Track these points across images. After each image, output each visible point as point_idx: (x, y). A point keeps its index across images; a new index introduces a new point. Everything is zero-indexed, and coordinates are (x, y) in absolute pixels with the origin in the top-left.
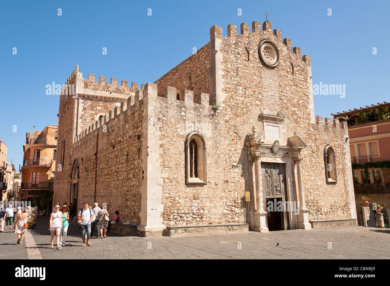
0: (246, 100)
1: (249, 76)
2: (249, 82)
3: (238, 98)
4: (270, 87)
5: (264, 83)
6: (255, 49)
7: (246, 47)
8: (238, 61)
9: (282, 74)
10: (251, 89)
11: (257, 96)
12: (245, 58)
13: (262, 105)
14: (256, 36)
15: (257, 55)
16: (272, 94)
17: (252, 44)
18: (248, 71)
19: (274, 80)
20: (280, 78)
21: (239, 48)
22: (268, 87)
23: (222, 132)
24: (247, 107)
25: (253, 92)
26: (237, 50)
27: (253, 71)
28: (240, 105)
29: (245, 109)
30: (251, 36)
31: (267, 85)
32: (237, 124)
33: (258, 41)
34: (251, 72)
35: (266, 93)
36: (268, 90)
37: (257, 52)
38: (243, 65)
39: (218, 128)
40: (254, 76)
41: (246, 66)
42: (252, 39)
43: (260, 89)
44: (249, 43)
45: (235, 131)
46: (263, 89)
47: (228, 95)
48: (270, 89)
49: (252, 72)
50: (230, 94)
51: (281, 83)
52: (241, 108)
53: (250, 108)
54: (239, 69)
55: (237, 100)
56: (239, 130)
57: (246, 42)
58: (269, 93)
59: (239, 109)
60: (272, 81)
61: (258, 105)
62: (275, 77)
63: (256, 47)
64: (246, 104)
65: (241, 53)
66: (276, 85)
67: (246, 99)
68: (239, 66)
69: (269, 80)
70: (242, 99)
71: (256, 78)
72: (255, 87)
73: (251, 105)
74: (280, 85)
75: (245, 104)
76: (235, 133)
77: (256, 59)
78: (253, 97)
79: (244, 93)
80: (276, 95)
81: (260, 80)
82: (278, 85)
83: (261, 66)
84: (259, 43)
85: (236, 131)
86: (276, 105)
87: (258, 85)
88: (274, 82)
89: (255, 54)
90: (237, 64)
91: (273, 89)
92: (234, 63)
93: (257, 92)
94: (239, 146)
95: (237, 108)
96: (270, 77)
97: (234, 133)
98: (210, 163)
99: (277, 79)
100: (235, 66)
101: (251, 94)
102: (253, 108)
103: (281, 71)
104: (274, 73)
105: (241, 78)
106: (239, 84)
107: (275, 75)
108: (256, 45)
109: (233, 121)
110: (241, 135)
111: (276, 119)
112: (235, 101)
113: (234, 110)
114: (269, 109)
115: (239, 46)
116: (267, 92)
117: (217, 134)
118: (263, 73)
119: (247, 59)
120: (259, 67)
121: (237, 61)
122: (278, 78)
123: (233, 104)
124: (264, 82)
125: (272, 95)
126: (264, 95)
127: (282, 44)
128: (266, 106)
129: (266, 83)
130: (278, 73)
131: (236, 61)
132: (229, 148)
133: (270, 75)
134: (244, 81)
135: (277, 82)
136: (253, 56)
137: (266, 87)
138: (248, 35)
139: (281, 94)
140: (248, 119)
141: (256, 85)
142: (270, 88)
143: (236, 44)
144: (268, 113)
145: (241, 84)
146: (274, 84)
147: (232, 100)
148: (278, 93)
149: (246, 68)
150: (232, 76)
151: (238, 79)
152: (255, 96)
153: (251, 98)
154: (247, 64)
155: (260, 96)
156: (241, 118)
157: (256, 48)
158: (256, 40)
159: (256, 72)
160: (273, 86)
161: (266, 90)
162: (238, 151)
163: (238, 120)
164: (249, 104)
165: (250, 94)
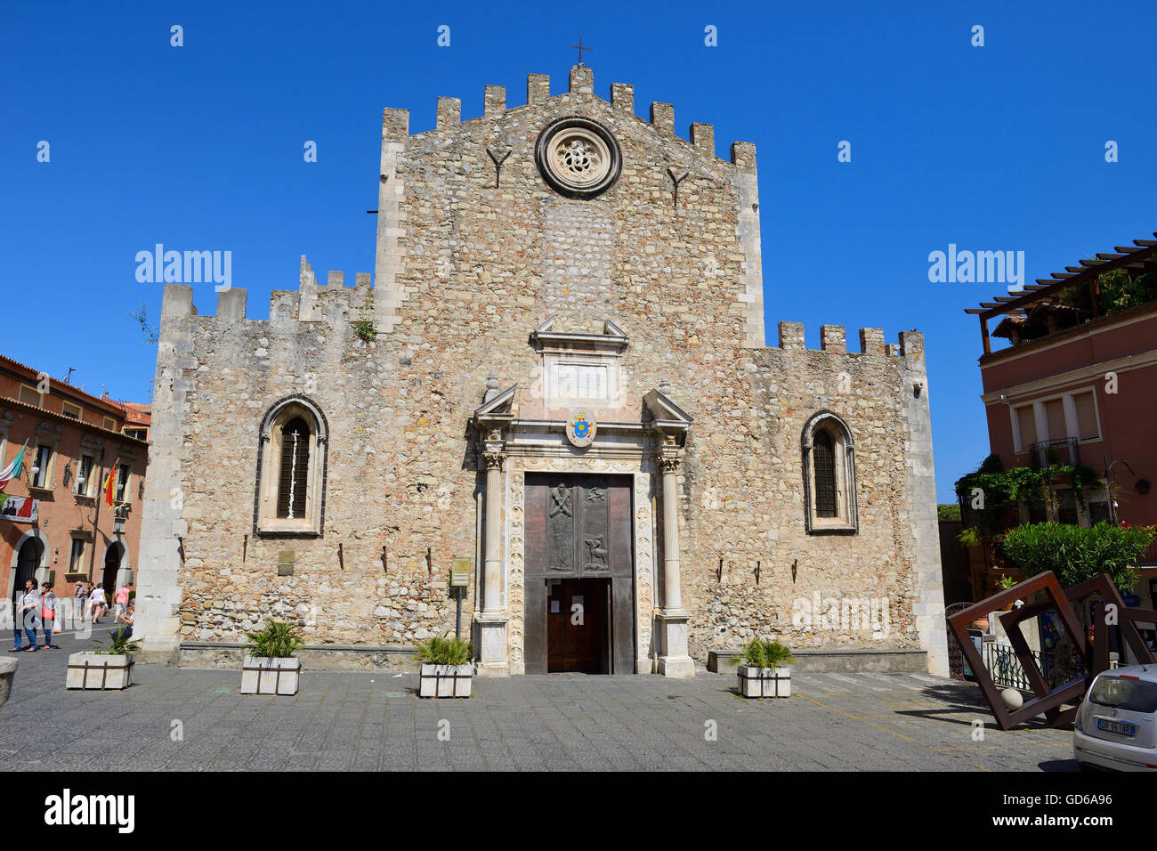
0: (483, 297)
1: (495, 229)
2: (496, 247)
3: (449, 295)
4: (576, 252)
5: (555, 244)
6: (525, 151)
7: (488, 151)
8: (458, 193)
9: (629, 208)
10: (500, 266)
11: (523, 284)
12: (483, 181)
13: (543, 306)
14: (530, 115)
15: (530, 167)
16: (585, 271)
17: (513, 138)
18: (492, 216)
19: (593, 230)
20: (620, 223)
21: (464, 157)
22: (568, 254)
23: (385, 392)
24: (483, 317)
25: (511, 275)
26: (458, 164)
27: (511, 214)
28: (456, 314)
29: (475, 324)
30: (509, 117)
31: (566, 247)
32: (443, 368)
33: (538, 128)
34: (504, 218)
35: (562, 272)
36: (570, 262)
37: (532, 157)
38: (475, 202)
39: (375, 382)
40: (516, 227)
41: (487, 204)
42: (515, 125)
43: (536, 261)
44: (503, 137)
45: (434, 389)
46: (550, 261)
47: (416, 289)
48: (576, 260)
49: (508, 217)
50: (425, 286)
51: (624, 237)
52: (461, 322)
53: (496, 318)
54: (463, 213)
55: (446, 301)
56: (450, 386)
57: (492, 137)
58: (573, 271)
59: (453, 325)
60: (585, 233)
61: (527, 309)
62: (599, 220)
63: (529, 145)
64: (482, 309)
65: (467, 168)
66: (601, 243)
67: (479, 296)
68: (462, 205)
69: (573, 232)
70: (468, 296)
71: (523, 231)
72: (516, 258)
73: (501, 310)
74: (619, 244)
75: (476, 308)
76: (436, 392)
77: (527, 178)
78: (509, 287)
79: (476, 278)
80: (599, 273)
81: (540, 235)
82: (610, 243)
83: (546, 195)
84: (539, 132)
85: (438, 387)
86: (600, 304)
87: (529, 250)
88: (596, 236)
89: (525, 164)
90: (454, 200)
91: (589, 256)
92: (443, 200)
93: (524, 273)
94: (448, 429)
95: (449, 322)
96: (577, 225)
97: (433, 392)
98: (339, 478)
99: (609, 226)
100: (448, 208)
101: (501, 280)
102: (507, 318)
103: (626, 202)
104: (596, 210)
105: (465, 239)
106: (457, 255)
107: (600, 215)
108: (529, 140)
109: (430, 362)
110: (456, 399)
111: (593, 345)
112: (441, 305)
113: (437, 329)
114: (572, 316)
115: (466, 152)
116: (565, 267)
117: (370, 399)
118: (551, 216)
119: (494, 183)
120: (537, 198)
121: (455, 192)
122: (612, 224)
123: (434, 313)
124: (554, 241)
125: (586, 276)
126: (552, 279)
127: (634, 123)
128: (559, 309)
129: (562, 243)
130: (612, 207)
131: (450, 193)
132: (411, 436)
133: (581, 219)
134: (478, 247)
135: (607, 236)
136: (517, 172)
137: (559, 253)
138: (500, 117)
139: (620, 267)
140: (487, 351)
141: (523, 251)
142: (578, 256)
143: (453, 148)
144: (563, 328)
145: (465, 254)
146: (592, 242)
147: (427, 304)
148: (607, 266)
149: (485, 208)
150: (434, 235)
151: (453, 243)
152: (515, 283)
153: (499, 292)
154: (491, 197)
155: (535, 282)
156: (461, 350)
157: (528, 149)
158: (532, 126)
159: (525, 215)
160: (588, 249)
161: (558, 262)
162: (439, 444)
163: (447, 355)
164: (489, 309)
165: (495, 280)
